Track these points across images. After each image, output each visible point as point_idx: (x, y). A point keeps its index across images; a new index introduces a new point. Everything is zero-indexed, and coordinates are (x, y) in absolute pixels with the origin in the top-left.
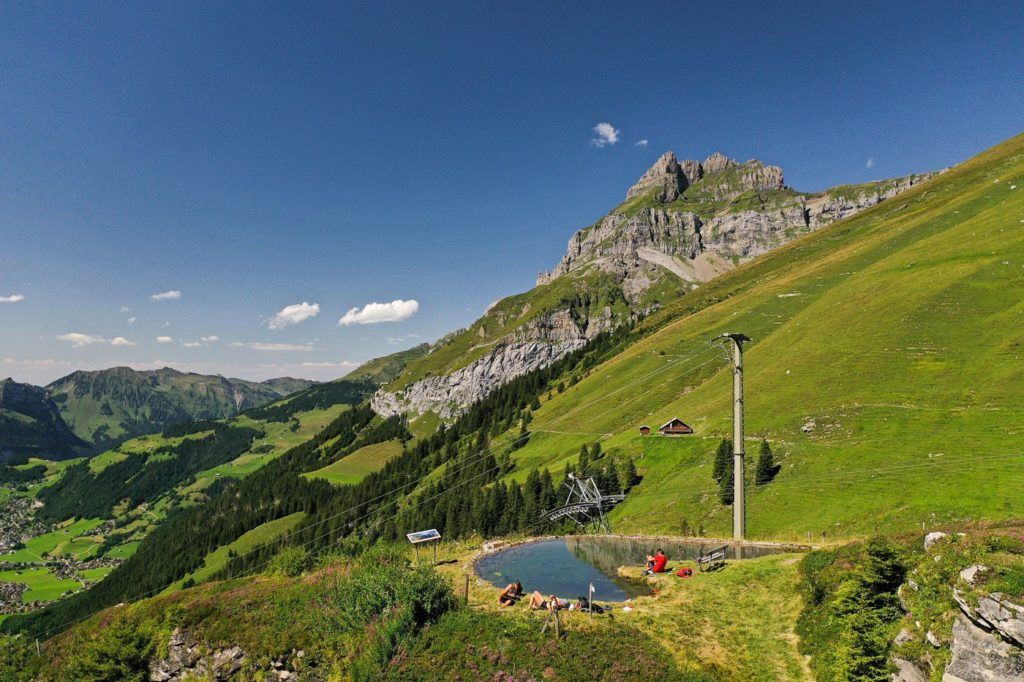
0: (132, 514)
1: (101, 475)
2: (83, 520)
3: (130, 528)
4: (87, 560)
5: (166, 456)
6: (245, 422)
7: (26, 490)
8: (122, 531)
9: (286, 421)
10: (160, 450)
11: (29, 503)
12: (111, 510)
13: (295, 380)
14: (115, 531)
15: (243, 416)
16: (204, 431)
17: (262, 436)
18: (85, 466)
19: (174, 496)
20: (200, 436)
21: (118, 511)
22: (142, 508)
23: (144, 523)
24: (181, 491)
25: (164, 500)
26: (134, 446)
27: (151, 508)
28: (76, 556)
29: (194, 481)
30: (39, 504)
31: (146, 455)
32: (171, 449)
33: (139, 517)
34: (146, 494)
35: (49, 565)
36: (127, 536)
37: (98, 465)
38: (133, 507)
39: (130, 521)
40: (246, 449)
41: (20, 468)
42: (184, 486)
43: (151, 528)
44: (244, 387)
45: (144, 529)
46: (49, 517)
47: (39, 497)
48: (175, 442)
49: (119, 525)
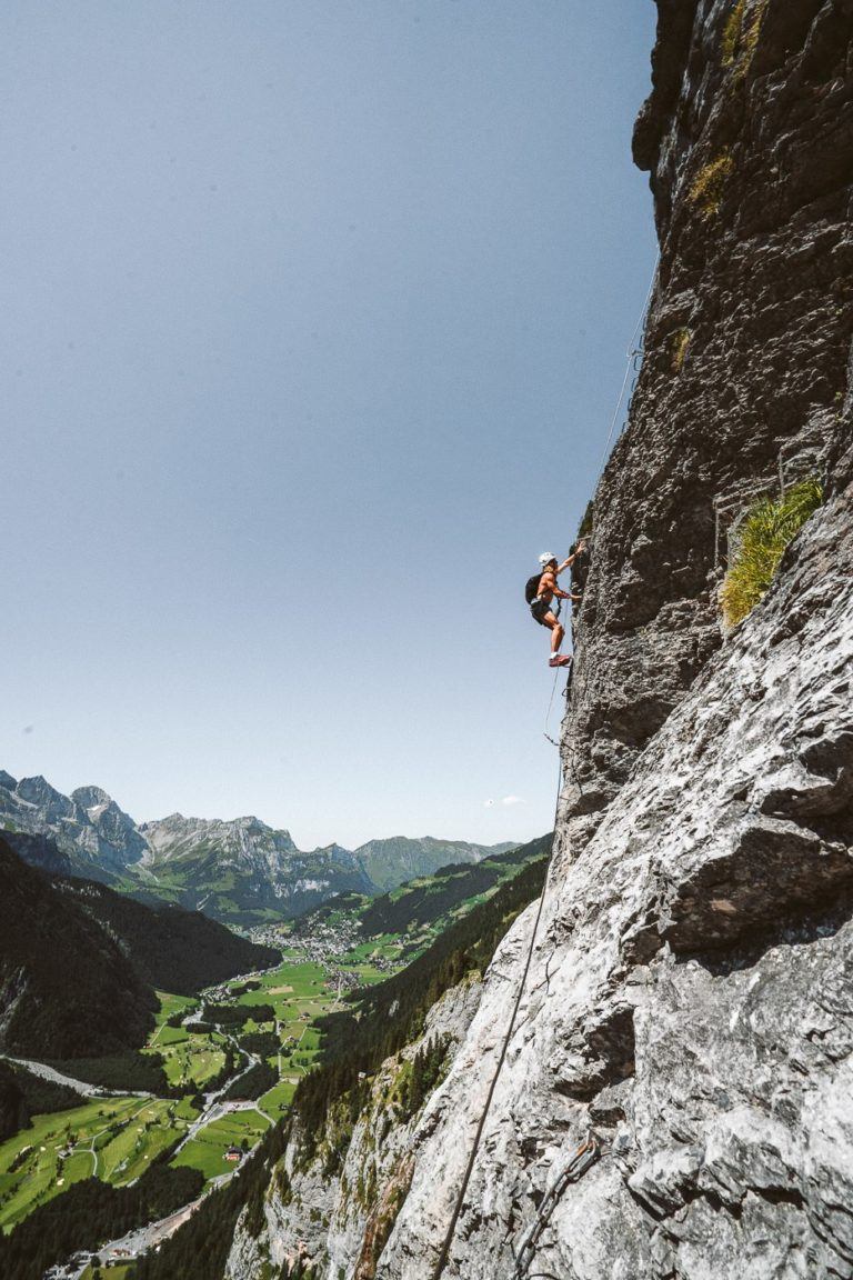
0: (420, 930)
1: (397, 903)
2: (388, 935)
3: (420, 940)
4: (394, 961)
5: (439, 890)
6: (490, 865)
7: (350, 913)
8: (414, 942)
9: (520, 863)
10: (434, 885)
11: (354, 923)
12: (406, 927)
14: (410, 942)
15: (489, 861)
16: (463, 871)
17: (503, 874)
18: (386, 897)
19: (447, 917)
20: (460, 875)
21: (410, 928)
22: (426, 926)
23: (429, 937)
24: (453, 914)
25: (440, 921)
26: (416, 883)
27: (432, 926)
28: (387, 958)
29: (460, 907)
30: (360, 924)
31: (425, 888)
32: (441, 884)
33: (425, 933)
34: (428, 915)
35: (371, 962)
36: (418, 946)
37: (394, 897)
38: (419, 925)
39: (419, 935)
41: (346, 899)
42: (454, 910)
43: (434, 940)
44: (481, 849)
45: (428, 941)
46: (365, 933)
47: (359, 919)
48: (445, 880)
49: (413, 938)
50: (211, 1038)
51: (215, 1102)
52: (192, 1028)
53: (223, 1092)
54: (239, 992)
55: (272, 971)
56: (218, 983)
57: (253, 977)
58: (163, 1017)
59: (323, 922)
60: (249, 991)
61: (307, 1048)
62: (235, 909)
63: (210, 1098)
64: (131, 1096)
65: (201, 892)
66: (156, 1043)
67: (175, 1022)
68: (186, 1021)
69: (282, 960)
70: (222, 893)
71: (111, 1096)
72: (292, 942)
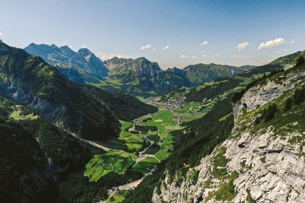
0: (207, 101)
1: (199, 91)
2: (195, 102)
3: (207, 105)
4: (198, 112)
5: (215, 87)
6: (237, 77)
7: (182, 94)
8: (205, 105)
9: (250, 77)
10: (214, 85)
11: (183, 97)
12: (202, 100)
13: (250, 66)
14: (204, 105)
15: (237, 76)
16: (225, 80)
17: (242, 81)
18: (195, 89)
19: (218, 97)
20: (225, 81)
21: (204, 100)
22: (210, 100)
23: (211, 104)
24: (220, 96)
25: (216, 98)
26: (207, 84)
27: (212, 100)
28: (195, 111)
29: (224, 94)
30: (185, 98)
31: (210, 86)
32: (216, 85)
33: (209, 102)
34: (211, 96)
35: (189, 112)
36: (207, 107)
37: (198, 89)
38: (208, 99)
39: (207, 103)
40: (238, 85)
41: (180, 89)
42: (221, 95)
43: (213, 105)
44: (234, 68)
45: (211, 105)
46: (187, 101)
47: (185, 96)
48: (218, 83)
49: (205, 104)
50: (138, 136)
51: (142, 154)
52: (132, 132)
53: (144, 152)
54: (145, 121)
55: (155, 114)
56: (138, 118)
57: (149, 116)
58: (123, 128)
59: (172, 97)
60: (148, 120)
61: (168, 140)
62: (140, 91)
63: (141, 153)
64: (118, 151)
65: (128, 85)
66: (122, 136)
67: (127, 130)
68: (130, 130)
69: (158, 110)
70: (135, 86)
71: (113, 151)
72: (161, 103)
